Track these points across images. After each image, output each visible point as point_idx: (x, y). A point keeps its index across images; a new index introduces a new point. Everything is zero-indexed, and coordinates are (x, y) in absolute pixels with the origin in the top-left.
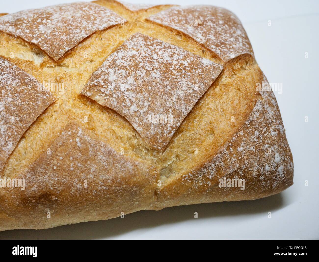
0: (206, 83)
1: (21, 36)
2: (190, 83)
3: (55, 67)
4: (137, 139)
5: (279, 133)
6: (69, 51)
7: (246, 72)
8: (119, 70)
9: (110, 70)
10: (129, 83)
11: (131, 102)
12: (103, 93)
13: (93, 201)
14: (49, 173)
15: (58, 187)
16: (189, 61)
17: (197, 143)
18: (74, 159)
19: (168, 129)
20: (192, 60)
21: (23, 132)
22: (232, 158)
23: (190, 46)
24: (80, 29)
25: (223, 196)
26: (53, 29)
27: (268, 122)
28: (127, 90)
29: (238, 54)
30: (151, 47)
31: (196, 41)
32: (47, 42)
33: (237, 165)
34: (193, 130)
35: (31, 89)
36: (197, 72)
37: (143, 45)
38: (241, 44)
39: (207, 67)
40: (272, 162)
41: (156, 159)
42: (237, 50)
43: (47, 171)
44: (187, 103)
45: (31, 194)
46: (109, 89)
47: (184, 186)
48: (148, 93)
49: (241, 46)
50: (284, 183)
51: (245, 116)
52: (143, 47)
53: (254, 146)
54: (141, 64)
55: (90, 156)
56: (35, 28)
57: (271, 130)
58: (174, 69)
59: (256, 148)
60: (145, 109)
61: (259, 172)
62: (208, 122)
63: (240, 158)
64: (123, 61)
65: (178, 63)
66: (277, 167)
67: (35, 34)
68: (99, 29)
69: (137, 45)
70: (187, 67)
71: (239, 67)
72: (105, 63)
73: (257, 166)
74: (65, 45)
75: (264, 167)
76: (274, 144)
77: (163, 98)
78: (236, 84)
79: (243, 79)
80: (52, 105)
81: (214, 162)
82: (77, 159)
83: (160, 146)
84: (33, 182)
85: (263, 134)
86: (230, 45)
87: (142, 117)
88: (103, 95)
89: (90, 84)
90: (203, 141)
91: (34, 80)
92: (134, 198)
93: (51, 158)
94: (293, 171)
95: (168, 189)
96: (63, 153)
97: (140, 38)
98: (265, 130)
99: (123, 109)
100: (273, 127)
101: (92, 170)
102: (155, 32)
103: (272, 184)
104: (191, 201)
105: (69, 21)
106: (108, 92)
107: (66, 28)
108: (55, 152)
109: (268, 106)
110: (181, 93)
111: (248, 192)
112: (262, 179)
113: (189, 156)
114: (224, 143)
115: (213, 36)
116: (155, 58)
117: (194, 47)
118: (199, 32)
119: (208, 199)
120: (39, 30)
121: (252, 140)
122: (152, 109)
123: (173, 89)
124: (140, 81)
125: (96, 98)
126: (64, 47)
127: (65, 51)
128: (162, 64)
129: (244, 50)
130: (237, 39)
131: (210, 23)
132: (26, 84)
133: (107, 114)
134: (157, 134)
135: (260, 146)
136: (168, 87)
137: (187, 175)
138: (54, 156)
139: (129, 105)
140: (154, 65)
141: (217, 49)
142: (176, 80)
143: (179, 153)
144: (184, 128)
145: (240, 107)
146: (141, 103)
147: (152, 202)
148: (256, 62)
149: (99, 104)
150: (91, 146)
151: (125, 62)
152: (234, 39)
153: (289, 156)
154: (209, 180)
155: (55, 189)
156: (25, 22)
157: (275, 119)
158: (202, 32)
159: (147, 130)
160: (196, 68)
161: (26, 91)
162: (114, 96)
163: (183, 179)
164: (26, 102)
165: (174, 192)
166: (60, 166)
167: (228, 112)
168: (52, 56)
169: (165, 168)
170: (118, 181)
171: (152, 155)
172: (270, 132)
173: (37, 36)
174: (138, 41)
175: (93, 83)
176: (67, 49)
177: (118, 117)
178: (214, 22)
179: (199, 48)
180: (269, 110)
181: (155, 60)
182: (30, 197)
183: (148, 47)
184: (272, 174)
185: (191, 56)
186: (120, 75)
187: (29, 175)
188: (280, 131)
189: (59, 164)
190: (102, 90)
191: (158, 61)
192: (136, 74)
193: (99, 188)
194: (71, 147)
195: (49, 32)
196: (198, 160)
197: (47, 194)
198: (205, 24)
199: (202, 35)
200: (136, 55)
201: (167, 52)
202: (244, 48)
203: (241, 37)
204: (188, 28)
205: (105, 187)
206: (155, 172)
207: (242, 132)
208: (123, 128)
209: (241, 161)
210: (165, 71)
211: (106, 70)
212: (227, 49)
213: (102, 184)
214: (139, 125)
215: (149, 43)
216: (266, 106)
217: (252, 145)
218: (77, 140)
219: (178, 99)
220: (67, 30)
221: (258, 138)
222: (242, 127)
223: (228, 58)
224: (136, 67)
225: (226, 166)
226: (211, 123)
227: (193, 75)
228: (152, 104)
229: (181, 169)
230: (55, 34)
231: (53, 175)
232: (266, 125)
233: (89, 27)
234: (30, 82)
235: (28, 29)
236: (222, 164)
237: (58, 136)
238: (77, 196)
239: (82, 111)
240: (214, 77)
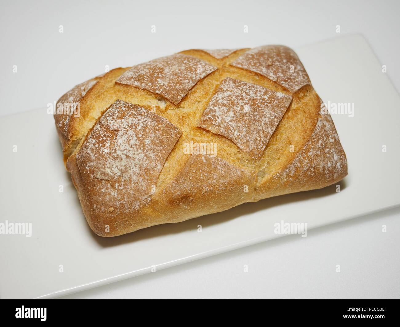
0: (282, 110)
1: (146, 89)
2: (271, 112)
3: (176, 109)
4: (241, 154)
5: (335, 140)
6: (184, 97)
7: (308, 98)
8: (221, 107)
9: (215, 108)
10: (230, 116)
11: (234, 129)
12: (214, 125)
13: (216, 198)
14: (187, 182)
15: (194, 191)
16: (268, 96)
17: (280, 152)
18: (202, 171)
19: (261, 145)
20: (270, 94)
21: (166, 157)
22: (305, 160)
23: (266, 83)
24: (188, 79)
25: (300, 187)
26: (168, 82)
27: (327, 133)
28: (230, 121)
29: (301, 86)
30: (239, 87)
31: (270, 79)
32: (167, 91)
33: (309, 165)
34: (277, 144)
35: (165, 127)
36: (275, 103)
37: (234, 87)
38: (302, 77)
39: (281, 98)
40: (332, 160)
41: (254, 166)
42: (300, 83)
43: (186, 181)
44: (271, 126)
45: (176, 197)
46: (217, 121)
47: (274, 183)
48: (245, 122)
49: (302, 79)
50: (341, 174)
51: (311, 131)
52: (234, 88)
53: (319, 151)
54: (236, 101)
55: (213, 168)
56: (155, 82)
57: (330, 138)
58: (259, 103)
59: (321, 152)
60: (244, 133)
61: (324, 168)
62: (286, 137)
63: (310, 160)
64: (223, 101)
65: (261, 98)
66: (336, 163)
67: (157, 86)
68: (201, 78)
69: (230, 87)
70: (267, 100)
71: (303, 95)
72: (211, 103)
73: (322, 164)
74: (180, 93)
75: (327, 164)
76: (333, 148)
77: (255, 124)
78: (302, 108)
79: (306, 104)
80: (181, 136)
81: (294, 164)
82: (204, 171)
83: (257, 157)
84: (177, 189)
85: (324, 142)
86: (294, 79)
87: (243, 139)
88: (215, 126)
89: (203, 119)
90: (285, 151)
91: (166, 120)
92: (241, 194)
93: (188, 172)
94: (347, 165)
95: (263, 186)
96: (195, 168)
97: (230, 82)
98: (325, 139)
99: (229, 134)
100: (331, 136)
101: (214, 178)
102: (239, 75)
103: (334, 175)
104: (279, 193)
105: (178, 73)
106: (217, 124)
107: (178, 80)
108: (190, 168)
109: (326, 122)
110: (267, 119)
111: (317, 182)
112: (327, 172)
113: (276, 162)
114: (299, 151)
115: (281, 74)
116: (245, 96)
117: (270, 84)
118: (270, 72)
119: (290, 190)
120: (159, 83)
121: (317, 147)
122: (248, 133)
123: (261, 117)
124: (238, 114)
125: (210, 129)
126: (180, 94)
127: (181, 97)
128: (250, 100)
129: (304, 82)
130: (298, 73)
131: (277, 63)
132: (160, 124)
133: (218, 138)
134: (254, 149)
135: (323, 150)
136: (257, 116)
137: (276, 175)
138: (190, 170)
139: (233, 132)
140: (245, 102)
141: (286, 84)
142: (262, 110)
143: (269, 161)
144: (271, 143)
145: (307, 125)
146: (241, 129)
147: (253, 195)
148: (313, 89)
149: (212, 133)
150: (213, 161)
151: (225, 101)
152: (296, 74)
153: (343, 155)
154: (291, 177)
155: (192, 192)
156: (145, 77)
157: (332, 130)
158: (272, 71)
159: (247, 147)
160: (274, 100)
161: (162, 129)
162: (222, 126)
163: (273, 178)
164: (165, 136)
165: (268, 188)
166: (194, 177)
167: (299, 129)
168: (173, 102)
169: (261, 171)
170: (232, 183)
171: (252, 163)
172: (329, 140)
173: (159, 88)
174: (229, 84)
175: (205, 118)
176: (183, 95)
177: (226, 140)
178: (279, 62)
179: (273, 85)
180: (327, 124)
181: (245, 98)
182: (176, 199)
183: (238, 88)
184: (333, 169)
185: (269, 92)
186: (223, 111)
187: (174, 185)
188: (336, 138)
189: (193, 175)
190: (213, 123)
191: (247, 98)
192: (234, 109)
193: (220, 189)
194: (199, 163)
195: (166, 83)
196: (282, 164)
197: (186, 196)
198: (274, 64)
199: (273, 74)
200: (231, 95)
201: (252, 90)
202: (304, 80)
203: (301, 71)
204: (262, 70)
205: (224, 188)
206: (255, 174)
207: (310, 142)
208: (231, 147)
209: (311, 161)
210: (253, 105)
211: (213, 108)
212: (293, 83)
213: (222, 186)
214: (241, 144)
215: (237, 84)
216: (325, 122)
217: (318, 150)
218: (203, 158)
219: (266, 124)
220: (179, 81)
221: (322, 145)
222: (310, 138)
223: (294, 90)
224: (233, 104)
225: (302, 166)
226: (288, 137)
227: (272, 106)
228: (248, 129)
229: (271, 171)
230: (171, 85)
231: (190, 182)
232: (326, 135)
233: (194, 78)
234: (164, 122)
235: (150, 82)
236: (299, 165)
237: (190, 157)
238: (206, 195)
239: (201, 139)
240: (287, 106)
